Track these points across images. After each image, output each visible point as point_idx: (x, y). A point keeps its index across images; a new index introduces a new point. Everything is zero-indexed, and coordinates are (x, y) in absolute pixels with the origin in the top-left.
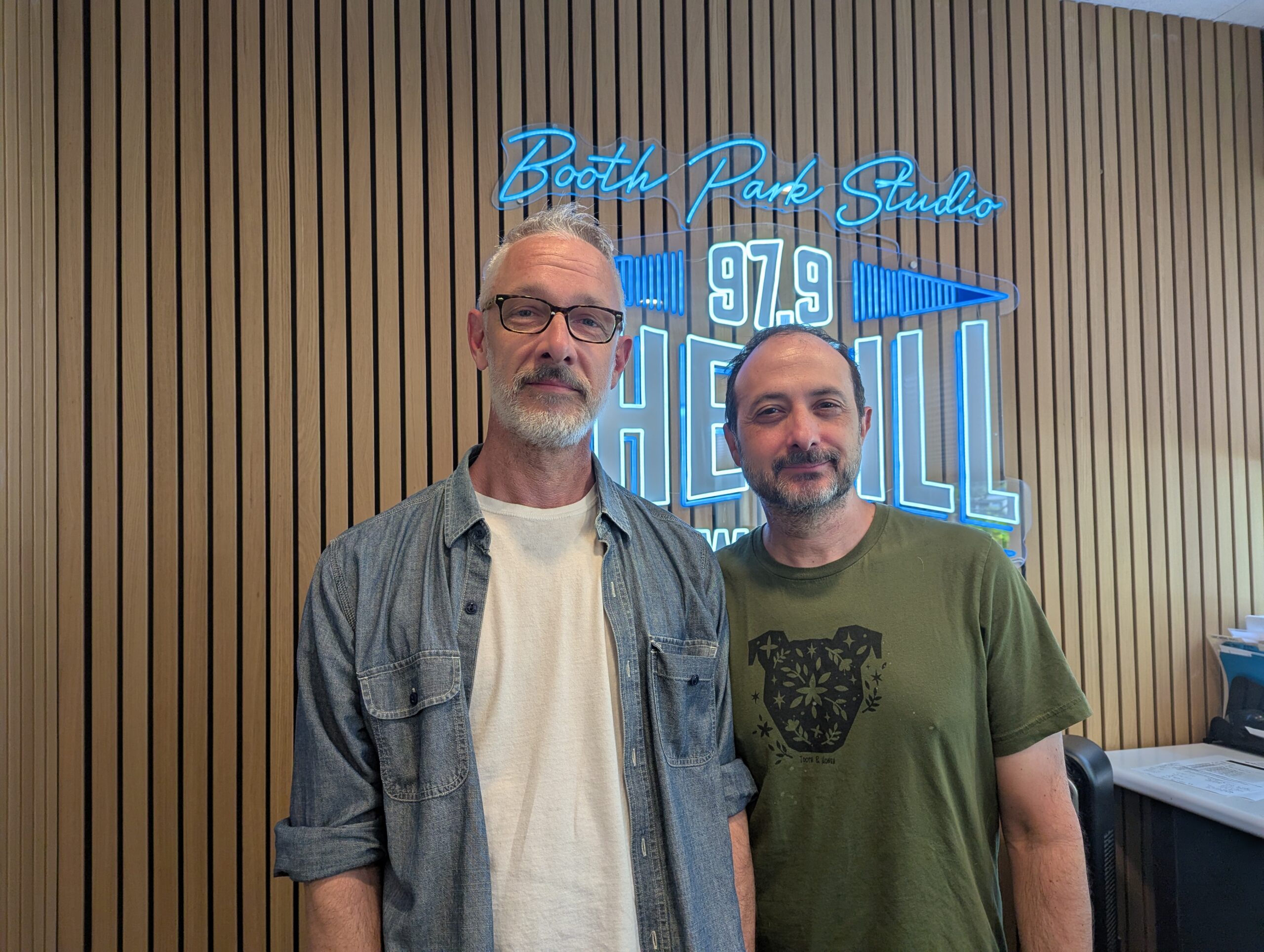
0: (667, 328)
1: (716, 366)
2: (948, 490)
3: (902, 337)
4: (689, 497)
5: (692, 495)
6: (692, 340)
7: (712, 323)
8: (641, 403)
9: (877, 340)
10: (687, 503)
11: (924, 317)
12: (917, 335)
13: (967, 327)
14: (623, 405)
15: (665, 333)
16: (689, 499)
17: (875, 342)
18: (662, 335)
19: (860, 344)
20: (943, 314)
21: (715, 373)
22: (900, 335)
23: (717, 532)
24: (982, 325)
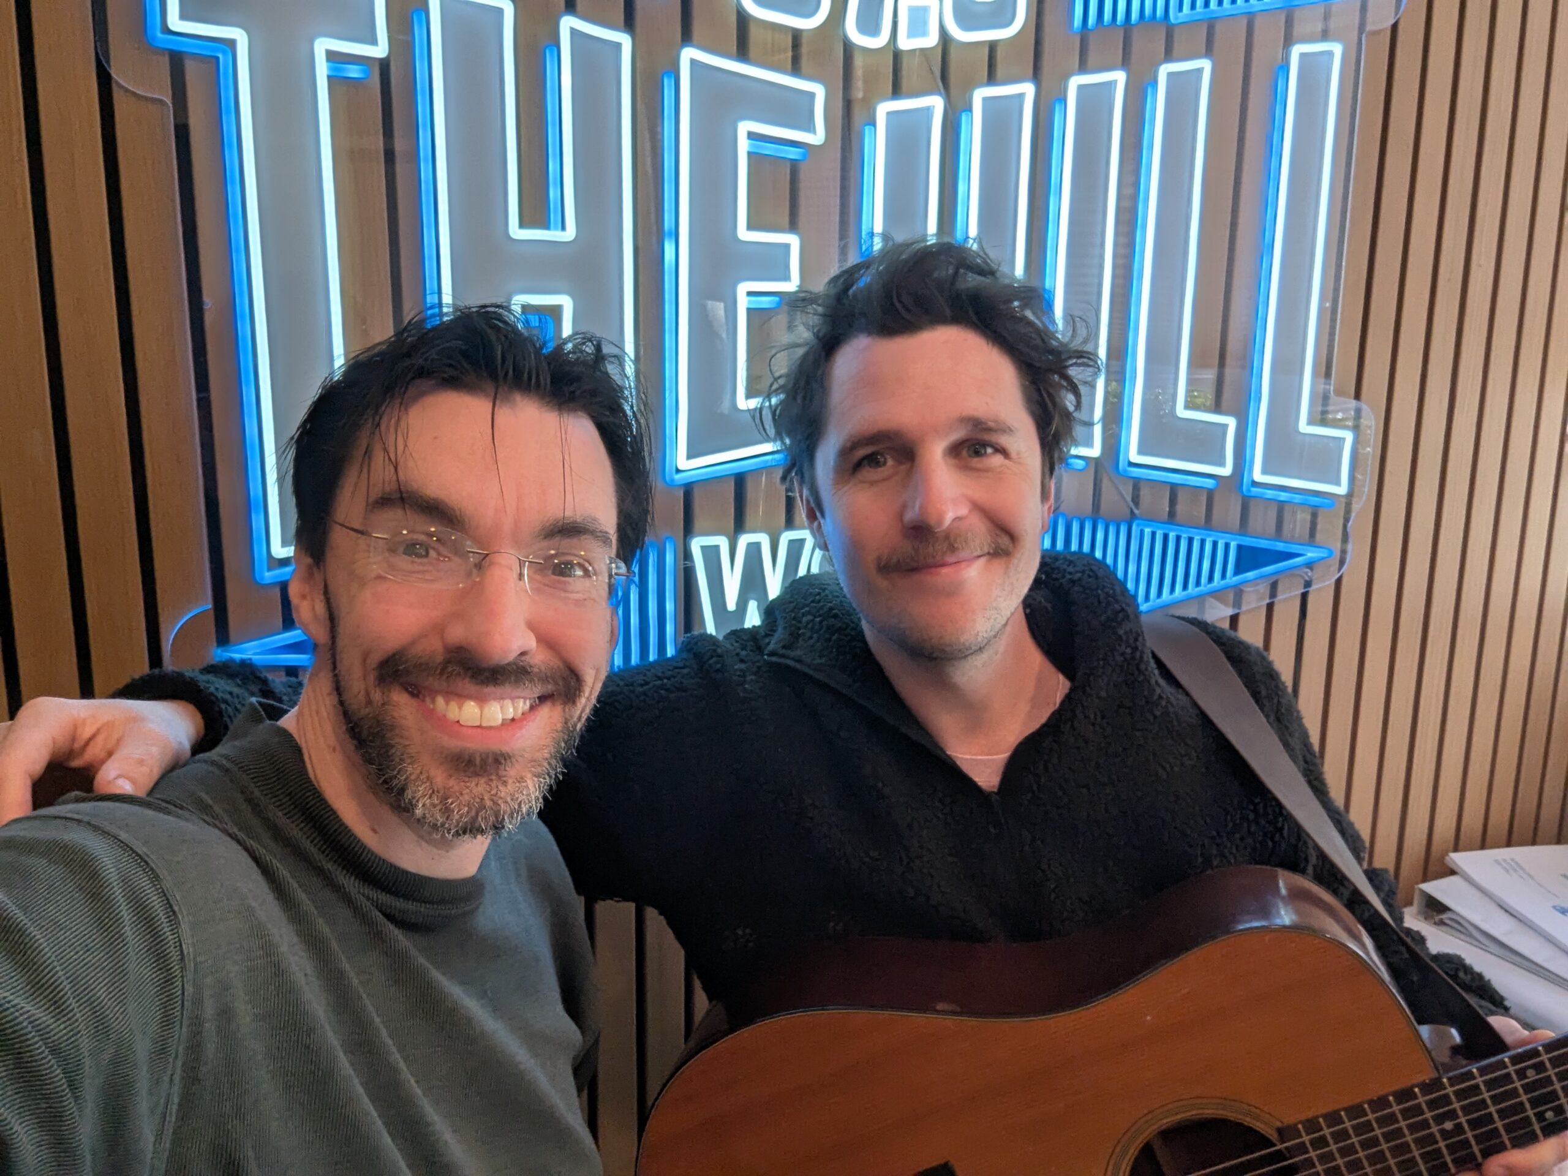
0: (629, 24)
1: (751, 136)
2: (1225, 427)
3: (1171, 75)
4: (683, 463)
5: (690, 456)
6: (694, 62)
7: (743, 20)
8: (563, 228)
9: (1116, 81)
10: (677, 477)
11: (1219, 28)
12: (1199, 71)
13: (1303, 56)
14: (517, 232)
15: (625, 40)
16: (680, 468)
17: (1111, 85)
18: (618, 46)
19: (1081, 88)
20: (1258, 23)
21: (750, 154)
22: (1165, 70)
23: (744, 540)
24: (1330, 54)
